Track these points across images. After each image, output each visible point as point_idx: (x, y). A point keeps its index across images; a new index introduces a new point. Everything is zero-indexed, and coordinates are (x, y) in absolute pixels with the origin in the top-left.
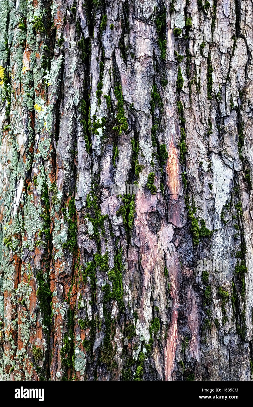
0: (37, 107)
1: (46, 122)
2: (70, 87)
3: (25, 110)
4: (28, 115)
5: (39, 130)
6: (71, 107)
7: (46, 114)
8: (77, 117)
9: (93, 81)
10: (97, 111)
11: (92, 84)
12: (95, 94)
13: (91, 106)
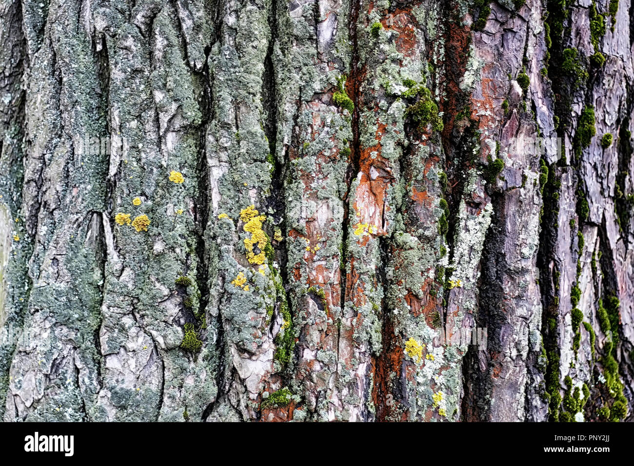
0: (413, 346)
2: (519, 297)
3: (364, 353)
5: (418, 415)
6: (525, 354)
7: (442, 368)
9: (562, 283)
10: (572, 366)
12: (568, 319)
13: (562, 351)
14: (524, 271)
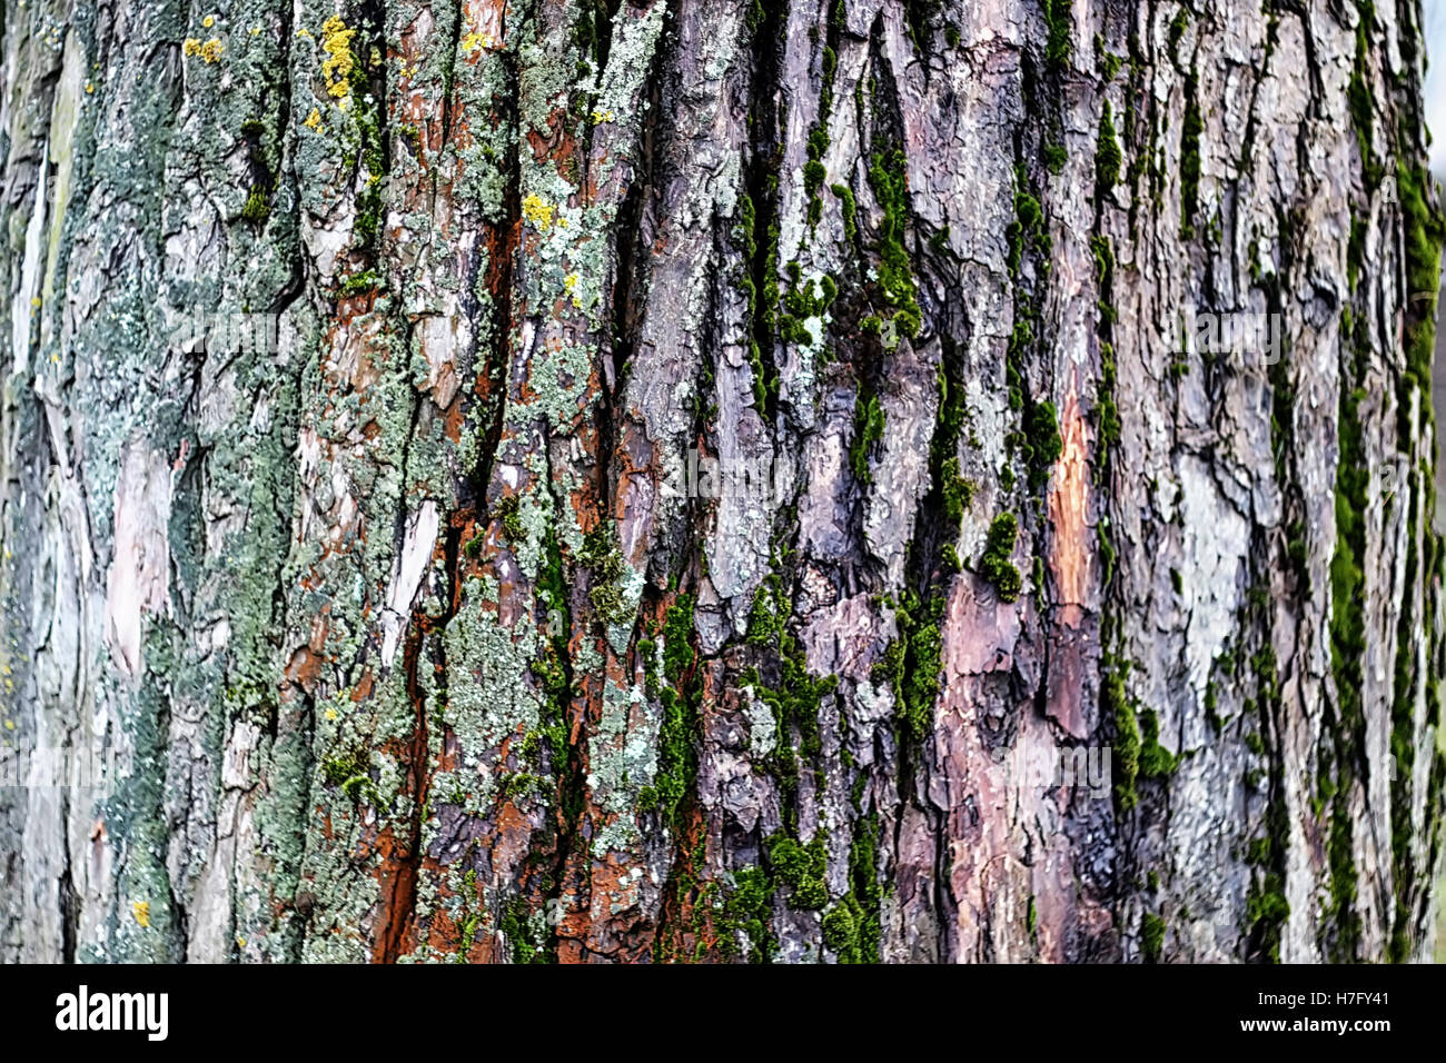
0: (535, 205)
1: (578, 275)
2: (700, 138)
3: (469, 215)
4: (479, 240)
5: (540, 305)
6: (704, 221)
7: (578, 240)
8: (723, 263)
9: (791, 121)
10: (802, 247)
11: (784, 133)
12: (799, 176)
13: (783, 224)
14: (706, 99)
